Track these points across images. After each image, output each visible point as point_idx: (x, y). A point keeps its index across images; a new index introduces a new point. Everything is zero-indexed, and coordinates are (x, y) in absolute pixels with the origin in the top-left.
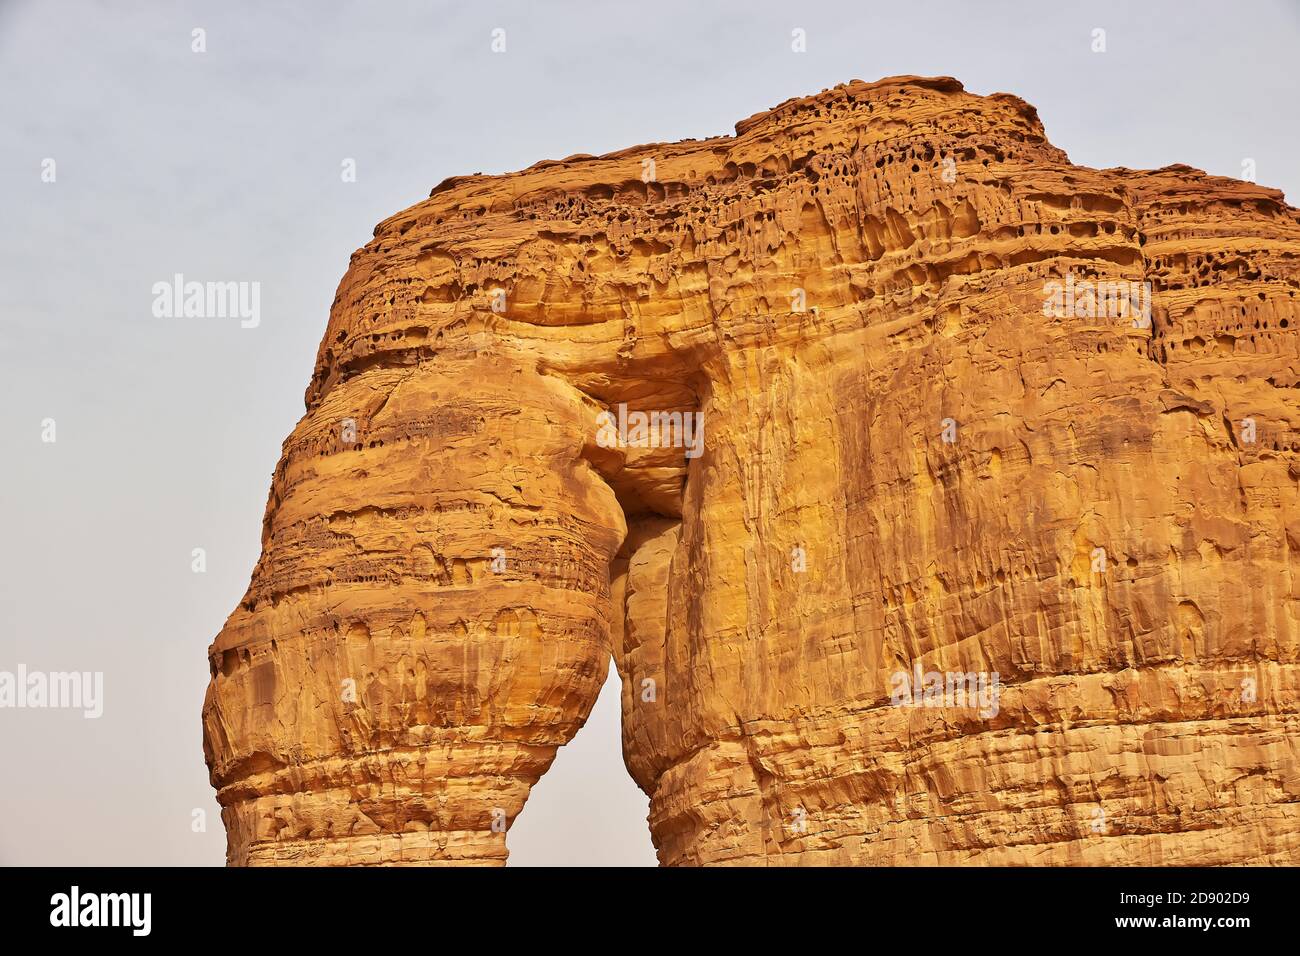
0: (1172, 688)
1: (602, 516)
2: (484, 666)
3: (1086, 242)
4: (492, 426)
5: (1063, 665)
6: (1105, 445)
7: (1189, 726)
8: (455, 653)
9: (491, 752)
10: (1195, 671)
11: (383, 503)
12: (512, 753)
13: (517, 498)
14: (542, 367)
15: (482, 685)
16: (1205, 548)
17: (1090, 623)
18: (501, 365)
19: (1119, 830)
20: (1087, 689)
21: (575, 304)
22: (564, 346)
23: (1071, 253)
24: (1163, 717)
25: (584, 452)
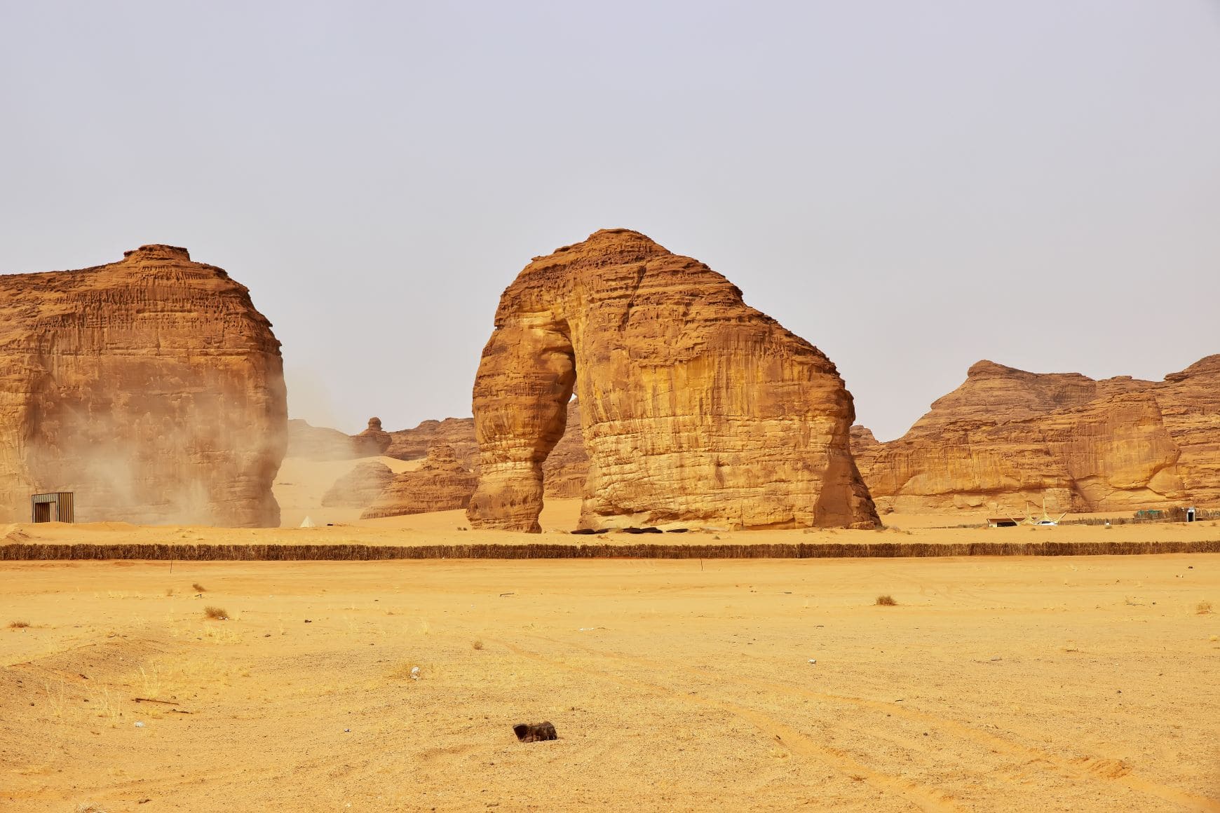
0: (616, 426)
1: (553, 369)
2: (505, 420)
3: (615, 294)
4: (510, 349)
6: (600, 360)
7: (624, 436)
8: (497, 416)
9: (517, 441)
10: (620, 422)
11: (487, 374)
12: (522, 441)
13: (515, 371)
14: (531, 327)
15: (506, 424)
16: (617, 389)
18: (518, 329)
19: (616, 464)
20: (604, 427)
21: (539, 306)
22: (540, 318)
23: (609, 299)
24: (620, 434)
25: (545, 351)
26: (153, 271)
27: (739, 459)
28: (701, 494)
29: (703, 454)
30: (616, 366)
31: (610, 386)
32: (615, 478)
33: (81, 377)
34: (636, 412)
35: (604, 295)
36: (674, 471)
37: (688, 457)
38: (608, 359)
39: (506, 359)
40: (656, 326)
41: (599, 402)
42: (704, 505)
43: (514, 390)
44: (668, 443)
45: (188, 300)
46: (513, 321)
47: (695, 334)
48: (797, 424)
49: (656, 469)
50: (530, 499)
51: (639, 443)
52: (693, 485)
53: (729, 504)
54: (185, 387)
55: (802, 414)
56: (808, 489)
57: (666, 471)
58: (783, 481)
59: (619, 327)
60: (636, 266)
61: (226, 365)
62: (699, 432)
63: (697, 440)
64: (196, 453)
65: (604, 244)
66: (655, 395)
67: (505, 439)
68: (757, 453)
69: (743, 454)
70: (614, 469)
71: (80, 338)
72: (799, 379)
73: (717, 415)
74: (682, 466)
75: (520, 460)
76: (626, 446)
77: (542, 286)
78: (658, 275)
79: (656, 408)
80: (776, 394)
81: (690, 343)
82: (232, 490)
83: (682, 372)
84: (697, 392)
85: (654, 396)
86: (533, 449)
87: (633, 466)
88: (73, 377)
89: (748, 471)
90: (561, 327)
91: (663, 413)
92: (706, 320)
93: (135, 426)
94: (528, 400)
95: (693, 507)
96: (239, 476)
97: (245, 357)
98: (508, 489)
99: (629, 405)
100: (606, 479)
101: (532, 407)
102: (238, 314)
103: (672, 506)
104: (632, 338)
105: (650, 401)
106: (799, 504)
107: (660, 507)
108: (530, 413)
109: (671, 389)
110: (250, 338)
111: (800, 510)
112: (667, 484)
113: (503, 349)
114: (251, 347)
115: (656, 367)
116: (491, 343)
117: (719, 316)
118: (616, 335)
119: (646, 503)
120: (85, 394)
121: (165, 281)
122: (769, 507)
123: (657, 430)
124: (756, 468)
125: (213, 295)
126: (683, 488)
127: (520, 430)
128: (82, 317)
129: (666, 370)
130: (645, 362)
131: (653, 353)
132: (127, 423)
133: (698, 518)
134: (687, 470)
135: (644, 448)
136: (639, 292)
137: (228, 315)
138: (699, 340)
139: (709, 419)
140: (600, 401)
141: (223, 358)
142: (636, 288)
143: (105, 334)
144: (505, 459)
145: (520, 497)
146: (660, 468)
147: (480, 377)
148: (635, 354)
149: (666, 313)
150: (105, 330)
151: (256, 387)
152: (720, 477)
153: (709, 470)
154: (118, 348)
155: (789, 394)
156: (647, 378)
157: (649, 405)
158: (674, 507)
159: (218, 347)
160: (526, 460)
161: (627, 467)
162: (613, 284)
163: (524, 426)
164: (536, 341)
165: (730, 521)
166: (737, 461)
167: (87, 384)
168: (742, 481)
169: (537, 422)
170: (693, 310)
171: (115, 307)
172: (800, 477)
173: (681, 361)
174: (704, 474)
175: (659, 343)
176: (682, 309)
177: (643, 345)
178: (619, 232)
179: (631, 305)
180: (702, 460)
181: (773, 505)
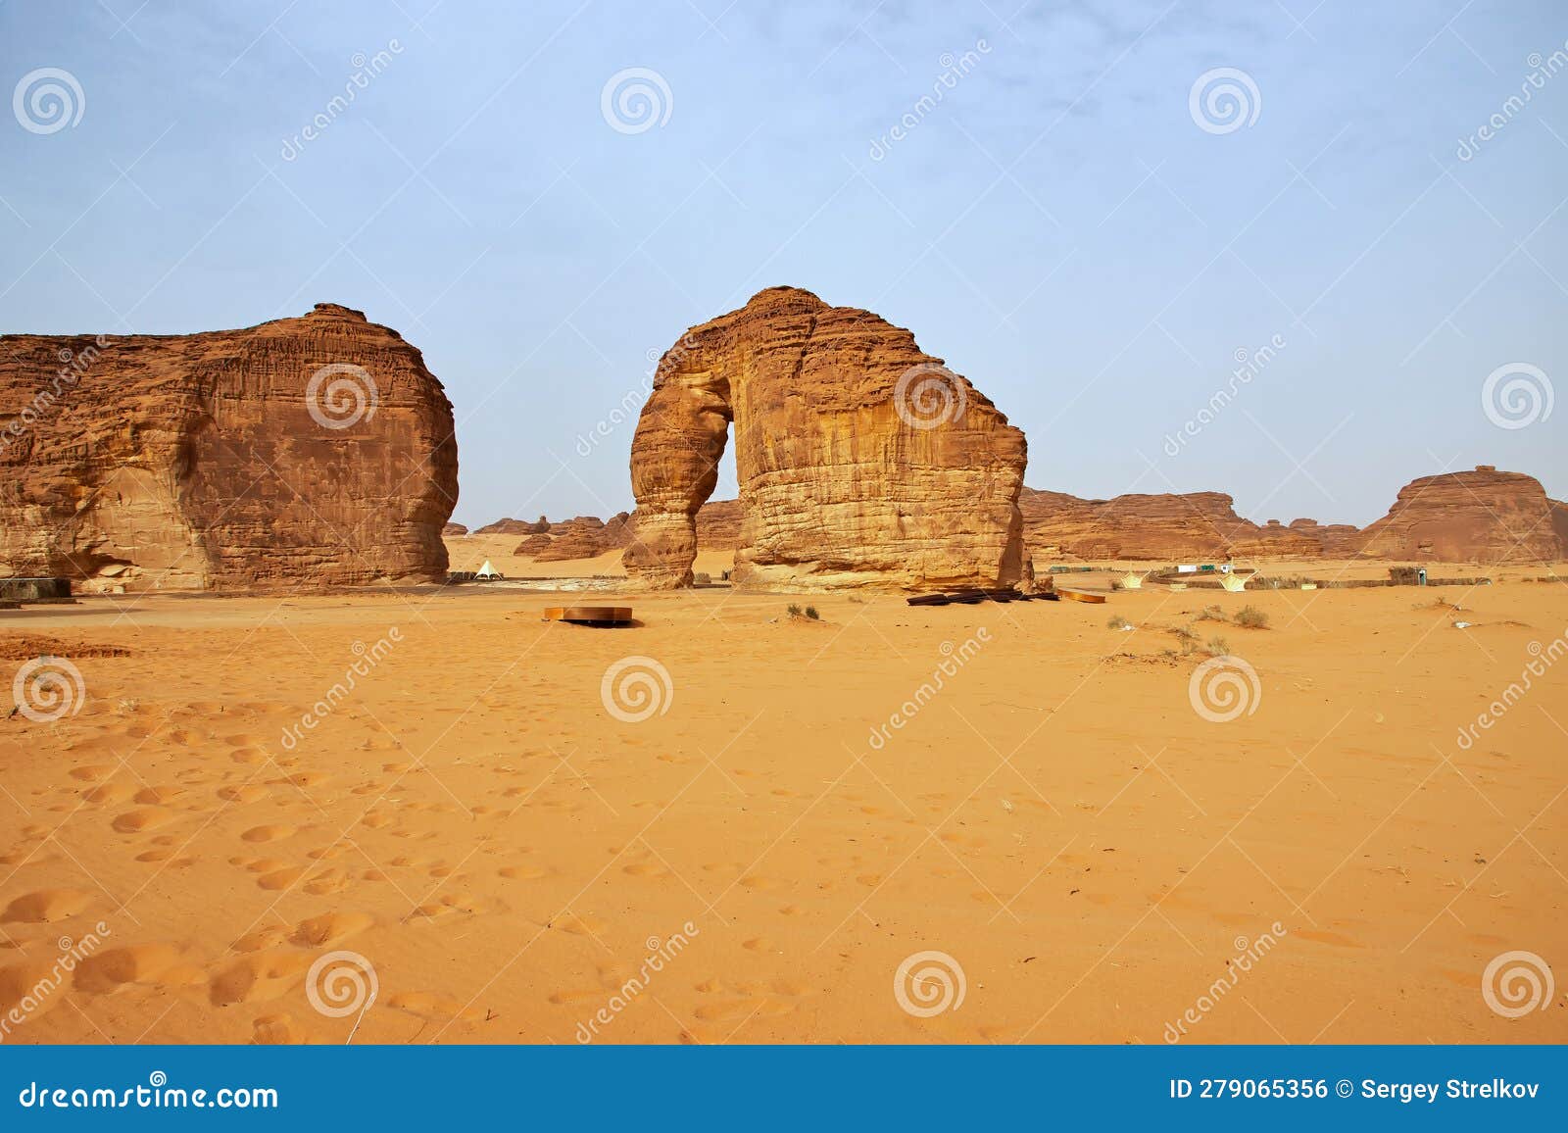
0: (788, 475)
1: (708, 427)
2: (664, 472)
3: (787, 342)
4: (670, 407)
5: (770, 469)
6: (772, 408)
7: (796, 485)
8: (657, 469)
9: (675, 493)
10: (793, 470)
11: (646, 430)
12: (680, 493)
13: (675, 427)
14: (690, 387)
15: (665, 477)
16: (792, 436)
17: (772, 458)
18: (677, 389)
19: (785, 513)
20: (774, 476)
21: (698, 367)
22: (698, 379)
23: (781, 347)
24: (791, 483)
25: (703, 409)
26: (324, 324)
27: (922, 509)
28: (881, 545)
29: (885, 503)
30: (790, 412)
31: (785, 433)
32: (782, 527)
33: (244, 420)
34: (812, 458)
35: (774, 344)
36: (853, 520)
37: (869, 507)
38: (782, 405)
39: (666, 415)
40: (835, 371)
41: (770, 451)
42: (886, 557)
43: (674, 444)
44: (847, 491)
45: (358, 353)
46: (672, 381)
47: (881, 378)
48: (982, 475)
49: (831, 518)
50: (685, 548)
51: (814, 492)
52: (873, 535)
53: (911, 556)
54: (352, 434)
55: (988, 465)
56: (994, 541)
57: (842, 521)
58: (968, 533)
59: (793, 374)
60: (808, 316)
61: (393, 416)
62: (882, 480)
63: (879, 486)
64: (360, 498)
65: (771, 298)
66: (834, 442)
67: (663, 491)
68: (940, 504)
69: (925, 504)
70: (782, 518)
71: (244, 382)
72: (983, 429)
73: (901, 463)
74: (861, 515)
75: (677, 511)
76: (798, 494)
77: (702, 347)
78: (832, 324)
79: (835, 455)
80: (961, 443)
81: (876, 387)
82: (397, 534)
83: (867, 416)
84: (882, 438)
85: (832, 443)
86: (689, 502)
87: (805, 516)
88: (236, 420)
89: (932, 522)
90: (721, 387)
91: (842, 461)
92: (892, 364)
93: (298, 469)
94: (686, 454)
95: (871, 558)
96: (403, 521)
97: (412, 409)
98: (664, 538)
99: (805, 452)
100: (771, 528)
101: (692, 460)
102: (407, 369)
103: (847, 556)
104: (807, 384)
105: (829, 448)
106: (985, 556)
107: (831, 557)
108: (689, 466)
109: (853, 435)
110: (418, 392)
111: (985, 563)
112: (844, 533)
113: (662, 406)
114: (418, 401)
115: (837, 411)
116: (650, 403)
117: (904, 359)
118: (790, 382)
119: (815, 553)
120: (246, 437)
121: (335, 334)
122: (953, 560)
123: (835, 478)
124: (940, 518)
125: (382, 350)
126: (862, 538)
127: (678, 483)
128: (248, 363)
129: (849, 414)
130: (824, 408)
131: (833, 398)
132: (290, 467)
133: (874, 569)
134: (867, 519)
135: (819, 496)
136: (812, 340)
137: (397, 369)
138: (886, 384)
139: (893, 467)
140: (772, 450)
141: (391, 409)
142: (808, 337)
143: (272, 381)
144: (662, 510)
145: (676, 546)
146: (835, 517)
147: (639, 434)
148: (813, 400)
149: (846, 358)
150: (272, 376)
151: (423, 438)
152: (901, 527)
153: (890, 520)
154: (285, 395)
155: (974, 443)
156: (824, 424)
157: (827, 452)
158: (849, 557)
159: (387, 399)
160: (682, 512)
161: (797, 516)
162: (785, 333)
163: (683, 479)
164: (696, 400)
165: (911, 573)
166: (920, 511)
167: (250, 427)
168: (925, 532)
169: (695, 475)
170: (875, 356)
171: (282, 355)
172: (986, 530)
173: (866, 406)
174: (885, 523)
175: (839, 388)
176: (863, 354)
177: (821, 390)
178: (784, 289)
179: (804, 354)
180: (883, 509)
181: (959, 557)
